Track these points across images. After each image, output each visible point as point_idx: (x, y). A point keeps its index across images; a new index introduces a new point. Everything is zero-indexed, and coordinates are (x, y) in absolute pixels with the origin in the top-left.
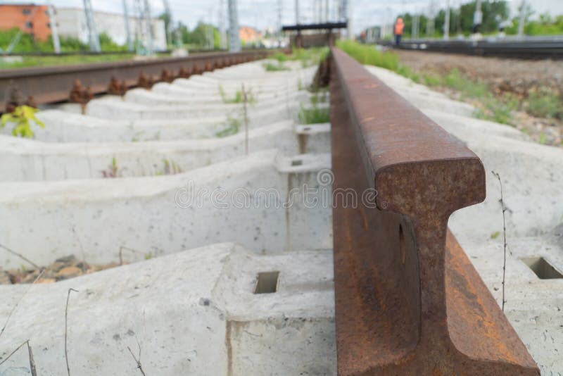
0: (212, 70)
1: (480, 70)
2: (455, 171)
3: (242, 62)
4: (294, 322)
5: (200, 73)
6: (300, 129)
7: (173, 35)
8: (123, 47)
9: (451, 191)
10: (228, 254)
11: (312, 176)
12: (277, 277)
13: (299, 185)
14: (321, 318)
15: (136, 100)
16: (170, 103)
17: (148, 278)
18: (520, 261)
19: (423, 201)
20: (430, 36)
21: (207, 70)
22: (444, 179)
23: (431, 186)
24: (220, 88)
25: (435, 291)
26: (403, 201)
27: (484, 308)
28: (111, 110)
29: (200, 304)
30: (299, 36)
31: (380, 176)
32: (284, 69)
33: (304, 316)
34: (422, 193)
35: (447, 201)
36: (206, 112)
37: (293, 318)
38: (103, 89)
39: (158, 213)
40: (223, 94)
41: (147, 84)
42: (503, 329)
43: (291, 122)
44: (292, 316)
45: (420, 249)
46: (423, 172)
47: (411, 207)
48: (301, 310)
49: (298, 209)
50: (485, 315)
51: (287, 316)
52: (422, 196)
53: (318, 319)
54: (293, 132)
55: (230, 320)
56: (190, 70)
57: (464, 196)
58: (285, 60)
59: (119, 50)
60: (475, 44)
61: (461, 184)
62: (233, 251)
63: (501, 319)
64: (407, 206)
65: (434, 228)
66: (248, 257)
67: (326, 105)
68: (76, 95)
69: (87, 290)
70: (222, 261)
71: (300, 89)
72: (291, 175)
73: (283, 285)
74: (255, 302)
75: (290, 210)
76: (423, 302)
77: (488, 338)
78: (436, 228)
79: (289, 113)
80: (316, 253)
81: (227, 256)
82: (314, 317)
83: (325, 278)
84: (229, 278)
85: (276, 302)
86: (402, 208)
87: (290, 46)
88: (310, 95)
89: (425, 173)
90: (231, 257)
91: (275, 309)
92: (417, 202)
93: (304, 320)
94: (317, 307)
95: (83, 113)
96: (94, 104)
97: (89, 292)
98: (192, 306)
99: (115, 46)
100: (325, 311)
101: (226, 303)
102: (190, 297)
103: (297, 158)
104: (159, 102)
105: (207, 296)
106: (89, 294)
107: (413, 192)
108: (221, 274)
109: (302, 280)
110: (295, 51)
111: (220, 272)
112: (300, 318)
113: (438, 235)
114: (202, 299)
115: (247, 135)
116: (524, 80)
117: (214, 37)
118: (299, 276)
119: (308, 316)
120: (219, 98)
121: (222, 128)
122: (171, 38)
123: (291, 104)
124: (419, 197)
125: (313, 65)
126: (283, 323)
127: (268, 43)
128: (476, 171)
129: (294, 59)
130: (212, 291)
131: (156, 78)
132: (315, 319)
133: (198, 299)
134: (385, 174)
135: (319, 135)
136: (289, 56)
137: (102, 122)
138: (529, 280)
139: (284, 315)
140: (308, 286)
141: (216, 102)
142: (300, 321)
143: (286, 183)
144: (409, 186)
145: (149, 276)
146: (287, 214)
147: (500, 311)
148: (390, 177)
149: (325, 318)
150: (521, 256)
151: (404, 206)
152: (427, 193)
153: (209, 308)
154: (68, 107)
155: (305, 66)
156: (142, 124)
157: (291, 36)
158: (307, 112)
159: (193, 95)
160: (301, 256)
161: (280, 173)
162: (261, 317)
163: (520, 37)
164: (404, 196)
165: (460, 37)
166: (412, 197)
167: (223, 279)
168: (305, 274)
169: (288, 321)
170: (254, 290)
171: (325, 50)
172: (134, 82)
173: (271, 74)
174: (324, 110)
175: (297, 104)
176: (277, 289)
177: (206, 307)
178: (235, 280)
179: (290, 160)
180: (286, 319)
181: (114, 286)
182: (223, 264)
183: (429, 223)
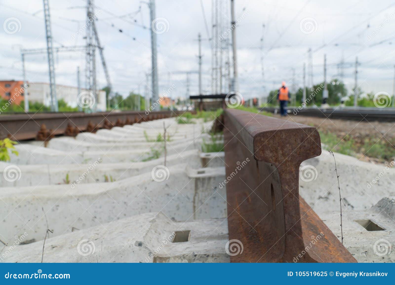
0: (139, 122)
1: (329, 127)
2: (302, 136)
3: (161, 118)
4: (201, 257)
5: (131, 124)
6: (203, 155)
7: (112, 101)
8: (75, 109)
9: (300, 148)
10: (154, 218)
11: (212, 180)
12: (189, 233)
13: (203, 186)
14: (219, 254)
15: (85, 140)
16: (109, 142)
17: (97, 235)
18: (355, 222)
19: (283, 155)
20: (293, 105)
21: (135, 122)
22: (295, 140)
23: (288, 145)
24: (145, 133)
25: (293, 215)
26: (271, 155)
27: (329, 241)
28: (66, 145)
29: (136, 245)
30: (201, 103)
31: (256, 139)
32: (191, 123)
33: (208, 253)
34: (282, 149)
35: (298, 154)
36: (135, 147)
37: (200, 255)
38: (61, 132)
39: (100, 207)
40: (146, 136)
41: (94, 130)
42: (342, 251)
43: (197, 150)
44: (199, 253)
45: (283, 186)
46: (282, 136)
47: (276, 159)
48: (206, 250)
49: (202, 203)
50: (330, 244)
51: (196, 254)
52: (282, 152)
53: (217, 255)
54: (198, 156)
55: (156, 256)
56: (124, 122)
57: (308, 152)
58: (191, 118)
59: (72, 111)
60: (325, 111)
61: (306, 144)
62: (158, 216)
63: (341, 247)
64: (274, 158)
65: (291, 172)
66: (168, 223)
67: (222, 142)
68: (41, 135)
69: (52, 246)
70: (150, 222)
71: (203, 132)
72: (197, 179)
73: (193, 238)
74: (174, 247)
75: (196, 205)
76: (286, 223)
77: (331, 255)
78: (292, 172)
79: (195, 145)
80: (215, 220)
81: (154, 219)
82: (214, 253)
83: (222, 233)
84: (155, 232)
85: (188, 246)
86: (270, 159)
87: (195, 109)
88: (210, 136)
89: (284, 137)
90: (157, 220)
91: (188, 250)
92: (280, 155)
93: (208, 256)
94: (216, 248)
95: (45, 146)
96: (54, 141)
97: (53, 246)
98: (130, 246)
99: (70, 108)
100: (222, 250)
101: (153, 246)
102: (129, 240)
103: (201, 170)
104: (101, 141)
105: (140, 240)
106: (53, 248)
107: (277, 149)
108: (150, 229)
109: (206, 235)
110: (199, 113)
111: (149, 227)
112: (205, 255)
113: (293, 177)
114: (137, 242)
115: (165, 159)
116: (360, 134)
117: (141, 103)
118: (204, 233)
119: (211, 253)
120: (144, 139)
121: (147, 156)
122: (110, 104)
123: (196, 141)
124: (281, 152)
125: (211, 120)
126: (193, 258)
127: (179, 108)
128: (314, 136)
129: (198, 118)
130: (144, 237)
131: (99, 126)
132: (216, 255)
133: (134, 242)
134: (259, 138)
135: (216, 158)
136: (194, 116)
137: (59, 153)
138: (361, 232)
139: (194, 253)
140: (211, 238)
141: (143, 141)
142: (205, 256)
143: (193, 186)
144: (274, 145)
145: (98, 234)
146: (194, 207)
147: (340, 243)
148: (262, 139)
149: (222, 254)
150: (356, 219)
151: (272, 158)
152: (285, 150)
153: (142, 248)
154: (35, 143)
155: (206, 121)
156: (89, 154)
157: (195, 103)
158: (208, 146)
159: (126, 137)
160: (205, 222)
161: (190, 178)
162: (178, 254)
163: (355, 108)
164: (271, 152)
165: (315, 106)
166: (277, 152)
167: (151, 232)
168: (208, 231)
169: (197, 256)
170: (173, 241)
171: (220, 111)
172: (84, 129)
173: (181, 126)
174: (220, 144)
175: (201, 140)
176: (189, 240)
177: (140, 247)
178: (160, 234)
179: (196, 171)
180: (195, 256)
181: (72, 242)
182: (151, 223)
183: (288, 169)
